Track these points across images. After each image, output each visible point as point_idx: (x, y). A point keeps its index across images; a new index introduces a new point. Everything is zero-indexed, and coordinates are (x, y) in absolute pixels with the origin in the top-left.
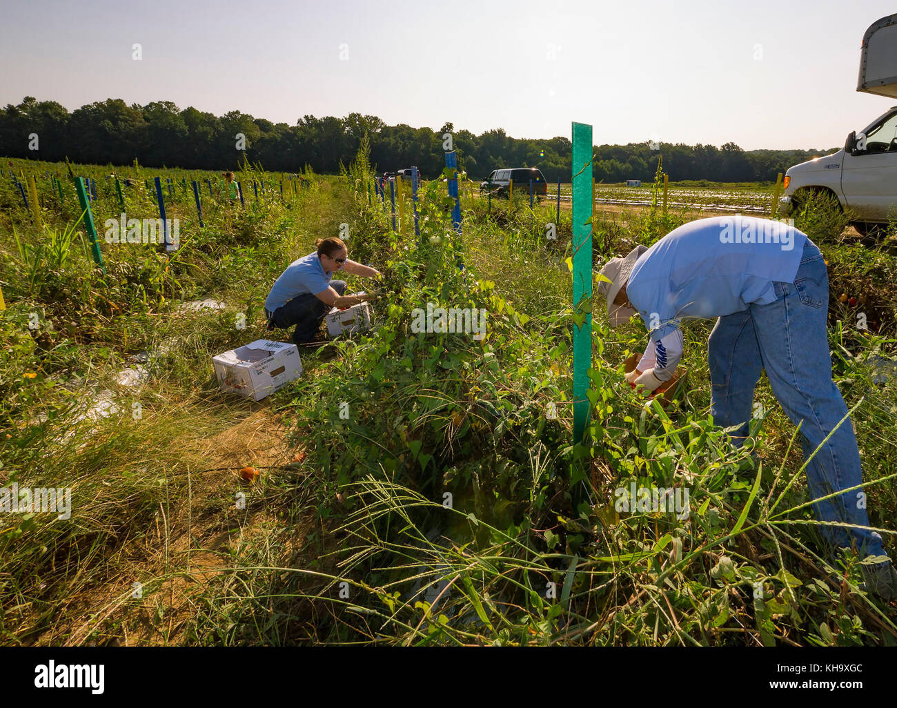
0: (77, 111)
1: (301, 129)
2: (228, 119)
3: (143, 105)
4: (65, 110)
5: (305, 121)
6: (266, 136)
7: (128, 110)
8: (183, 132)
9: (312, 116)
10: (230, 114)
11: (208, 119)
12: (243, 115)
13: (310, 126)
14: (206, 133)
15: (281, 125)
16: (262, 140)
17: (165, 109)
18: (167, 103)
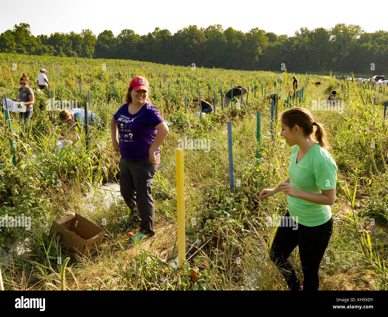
0: (175, 34)
1: (296, 39)
2: (250, 34)
3: (206, 28)
4: (171, 34)
5: (300, 33)
6: (273, 45)
7: (198, 31)
8: (224, 43)
9: (306, 28)
10: (253, 31)
11: (239, 35)
12: (260, 31)
13: (303, 36)
14: (237, 44)
15: (283, 36)
16: (269, 48)
17: (217, 29)
18: (218, 25)
